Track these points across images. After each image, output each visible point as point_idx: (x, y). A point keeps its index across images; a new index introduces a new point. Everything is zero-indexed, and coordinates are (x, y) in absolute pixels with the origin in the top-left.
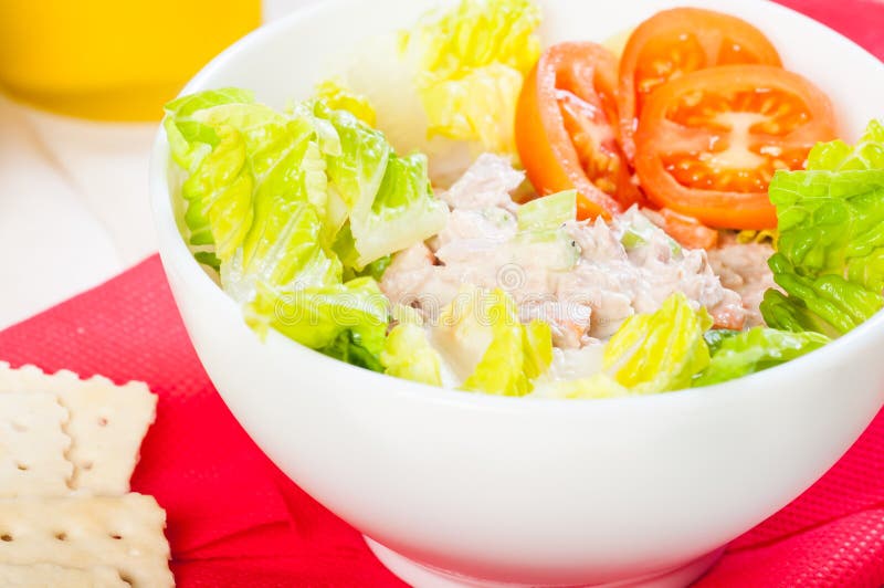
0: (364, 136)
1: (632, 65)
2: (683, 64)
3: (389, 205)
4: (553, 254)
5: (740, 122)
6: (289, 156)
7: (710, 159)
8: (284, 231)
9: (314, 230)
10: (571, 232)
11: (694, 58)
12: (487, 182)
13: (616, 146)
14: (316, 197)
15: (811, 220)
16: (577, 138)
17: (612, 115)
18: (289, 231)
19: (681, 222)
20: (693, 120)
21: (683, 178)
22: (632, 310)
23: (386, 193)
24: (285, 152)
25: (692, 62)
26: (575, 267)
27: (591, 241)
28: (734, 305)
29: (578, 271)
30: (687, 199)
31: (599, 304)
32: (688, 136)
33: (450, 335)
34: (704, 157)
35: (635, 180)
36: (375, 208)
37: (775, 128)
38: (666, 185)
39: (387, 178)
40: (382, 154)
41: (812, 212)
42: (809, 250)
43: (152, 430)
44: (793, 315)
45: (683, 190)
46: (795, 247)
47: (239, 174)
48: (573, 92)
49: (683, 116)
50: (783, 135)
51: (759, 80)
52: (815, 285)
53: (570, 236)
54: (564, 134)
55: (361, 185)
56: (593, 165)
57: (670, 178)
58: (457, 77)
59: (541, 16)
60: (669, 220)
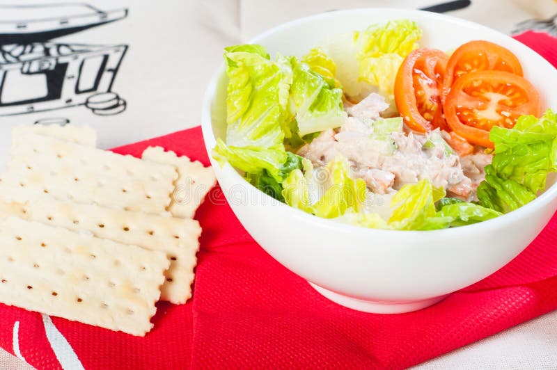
0: (310, 76)
1: (454, 63)
2: (478, 67)
3: (318, 109)
4: (383, 146)
5: (495, 98)
6: (274, 79)
7: (477, 113)
9: (277, 116)
10: (394, 138)
11: (484, 65)
12: (370, 106)
13: (439, 99)
14: (283, 101)
15: (511, 151)
16: (419, 93)
17: (440, 84)
18: (265, 115)
19: (457, 139)
20: (475, 93)
21: (465, 120)
22: (416, 179)
23: (318, 103)
24: (270, 78)
25: (483, 67)
26: (393, 154)
27: (404, 143)
28: (467, 184)
29: (394, 157)
30: (463, 129)
31: (400, 174)
32: (469, 100)
34: (476, 111)
35: (443, 116)
36: (312, 109)
37: (510, 103)
38: (455, 122)
40: (318, 86)
41: (511, 147)
42: (505, 166)
44: (490, 196)
45: (461, 125)
46: (499, 163)
47: (246, 84)
48: (424, 72)
49: (470, 91)
50: (514, 107)
51: (508, 79)
52: (504, 184)
54: (413, 89)
55: (304, 99)
56: (424, 107)
57: (457, 118)
58: (376, 56)
59: (421, 35)
60: (453, 138)
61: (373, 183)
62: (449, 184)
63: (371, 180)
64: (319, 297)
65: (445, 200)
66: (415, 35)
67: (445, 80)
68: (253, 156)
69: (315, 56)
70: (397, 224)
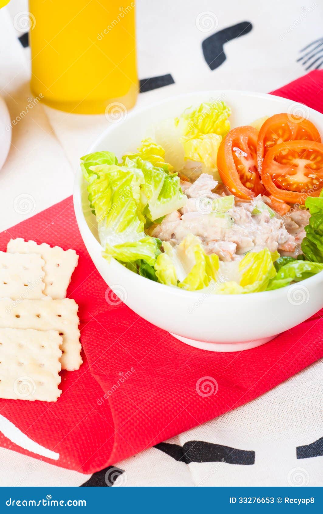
0: (155, 173)
1: (263, 136)
2: (282, 137)
3: (164, 197)
4: (223, 223)
5: (302, 163)
6: (127, 180)
7: (289, 178)
8: (123, 210)
9: (134, 209)
10: (231, 214)
11: (287, 134)
12: (203, 186)
13: (255, 169)
14: (136, 196)
16: (239, 167)
17: (254, 154)
18: (125, 210)
19: (277, 201)
20: (284, 161)
21: (279, 184)
23: (163, 193)
24: (124, 180)
25: (286, 137)
26: (231, 227)
27: (239, 217)
28: (292, 241)
29: (233, 229)
31: (240, 243)
32: (281, 168)
33: (184, 252)
34: (288, 176)
35: (261, 182)
36: (159, 198)
37: (315, 166)
38: (271, 187)
39: (164, 186)
40: (162, 179)
42: (320, 224)
43: (76, 268)
44: (312, 251)
45: (278, 189)
46: (315, 223)
47: (107, 188)
48: (239, 148)
49: (279, 159)
50: (318, 169)
51: (310, 146)
52: (321, 239)
53: (230, 216)
54: (234, 166)
55: (153, 191)
56: (245, 177)
57: (273, 184)
58: (197, 137)
59: (230, 112)
60: (272, 201)
61: (222, 254)
62: (279, 244)
63: (219, 251)
64: (183, 346)
65: (280, 260)
66: (226, 114)
67: (258, 152)
68: (135, 252)
69: (149, 148)
70: (251, 287)
